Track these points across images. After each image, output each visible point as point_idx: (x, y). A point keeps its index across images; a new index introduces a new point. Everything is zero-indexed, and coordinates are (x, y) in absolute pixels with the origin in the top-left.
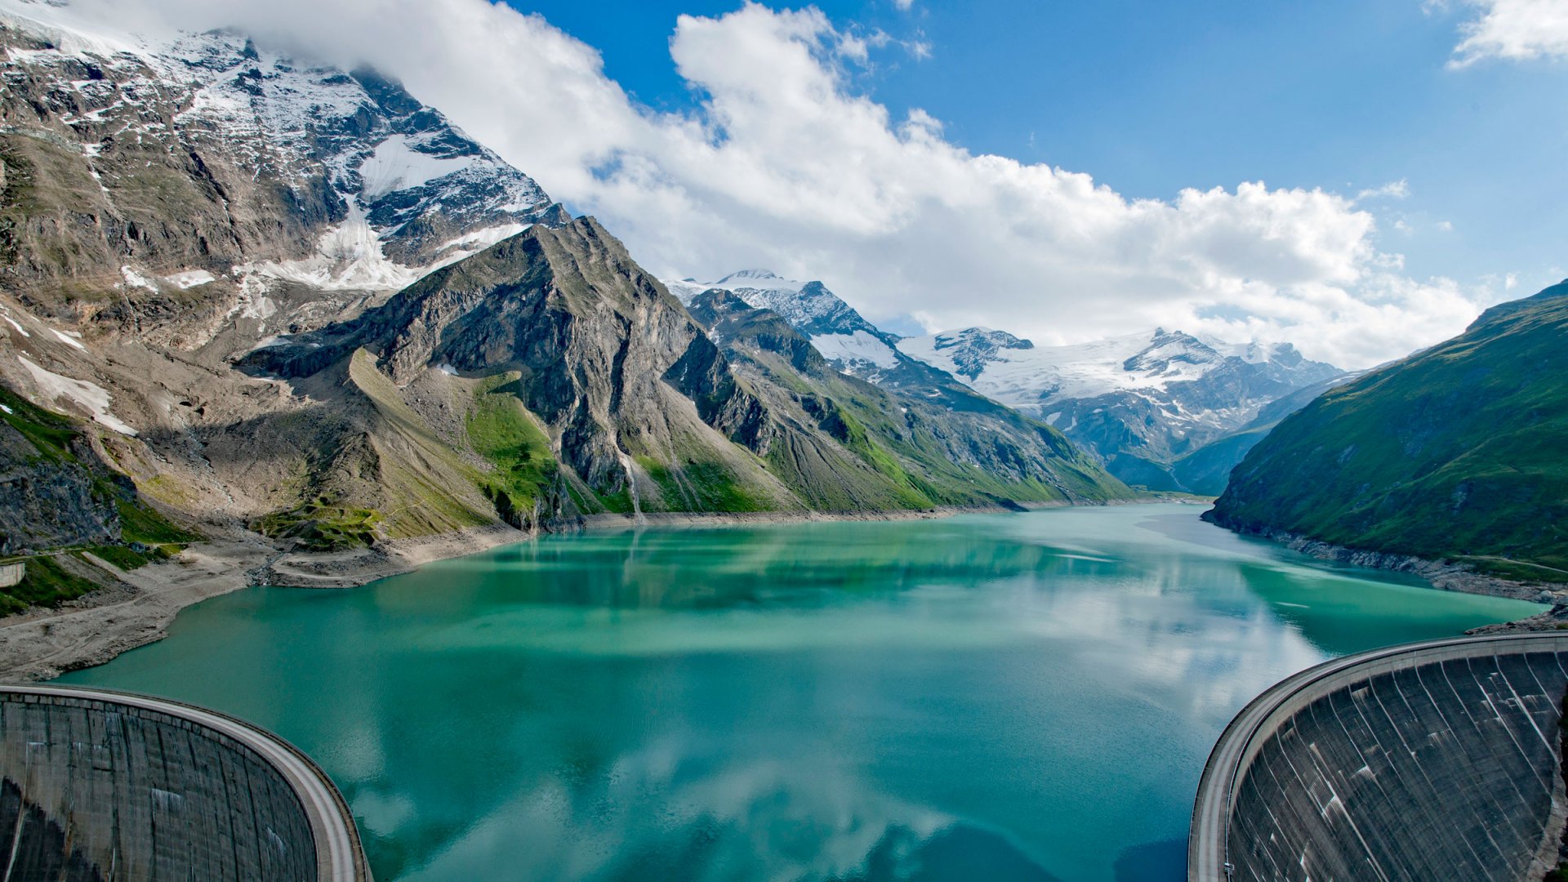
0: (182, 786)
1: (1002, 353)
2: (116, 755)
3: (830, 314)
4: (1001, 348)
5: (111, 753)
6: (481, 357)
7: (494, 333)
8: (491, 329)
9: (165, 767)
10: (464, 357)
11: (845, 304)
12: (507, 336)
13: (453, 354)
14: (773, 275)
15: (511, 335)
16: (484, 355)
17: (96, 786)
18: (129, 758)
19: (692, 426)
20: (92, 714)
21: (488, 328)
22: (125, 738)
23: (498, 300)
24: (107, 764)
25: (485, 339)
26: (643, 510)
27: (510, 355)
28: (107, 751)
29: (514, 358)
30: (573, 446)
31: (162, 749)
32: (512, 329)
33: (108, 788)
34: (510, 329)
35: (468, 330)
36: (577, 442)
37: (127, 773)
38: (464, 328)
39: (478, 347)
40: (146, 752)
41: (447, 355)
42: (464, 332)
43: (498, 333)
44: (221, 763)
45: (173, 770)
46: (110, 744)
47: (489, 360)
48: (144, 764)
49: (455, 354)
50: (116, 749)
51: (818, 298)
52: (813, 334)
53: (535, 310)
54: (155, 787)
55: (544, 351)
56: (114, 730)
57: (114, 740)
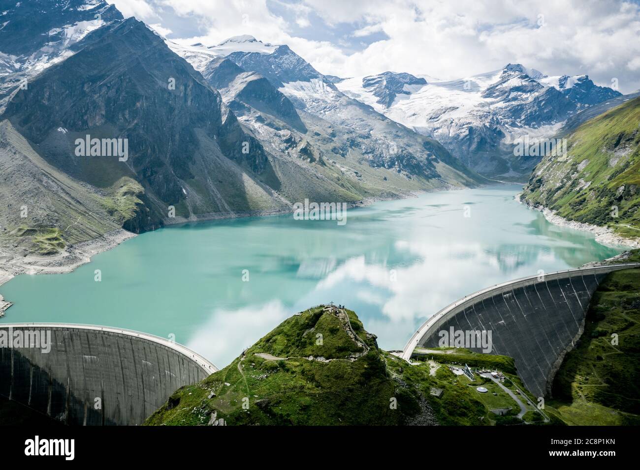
0: (97, 353)
1: (406, 87)
2: (67, 345)
3: (295, 67)
4: (405, 85)
5: (65, 345)
6: (85, 123)
7: (92, 107)
8: (90, 105)
9: (89, 348)
10: (74, 123)
11: (304, 60)
12: (100, 108)
13: (67, 121)
14: (255, 40)
15: (103, 108)
16: (87, 121)
17: (59, 357)
18: (73, 346)
19: (217, 159)
20: (57, 333)
21: (88, 104)
22: (71, 339)
23: (91, 85)
24: (64, 349)
25: (86, 111)
26: (195, 213)
27: (103, 121)
28: (63, 345)
29: (106, 123)
30: (149, 176)
31: (88, 342)
32: (103, 104)
33: (64, 357)
34: (102, 104)
35: (74, 105)
36: (152, 175)
37: (72, 351)
38: (72, 104)
39: (82, 116)
40: (81, 343)
41: (63, 122)
42: (72, 107)
43: (94, 108)
44: (118, 343)
45: (93, 348)
46: (65, 342)
47: (90, 124)
48: (80, 347)
49: (69, 121)
50: (67, 344)
51: (285, 56)
52: (284, 82)
53: (117, 92)
54: (85, 355)
55: (125, 118)
56: (66, 337)
57: (66, 341)
